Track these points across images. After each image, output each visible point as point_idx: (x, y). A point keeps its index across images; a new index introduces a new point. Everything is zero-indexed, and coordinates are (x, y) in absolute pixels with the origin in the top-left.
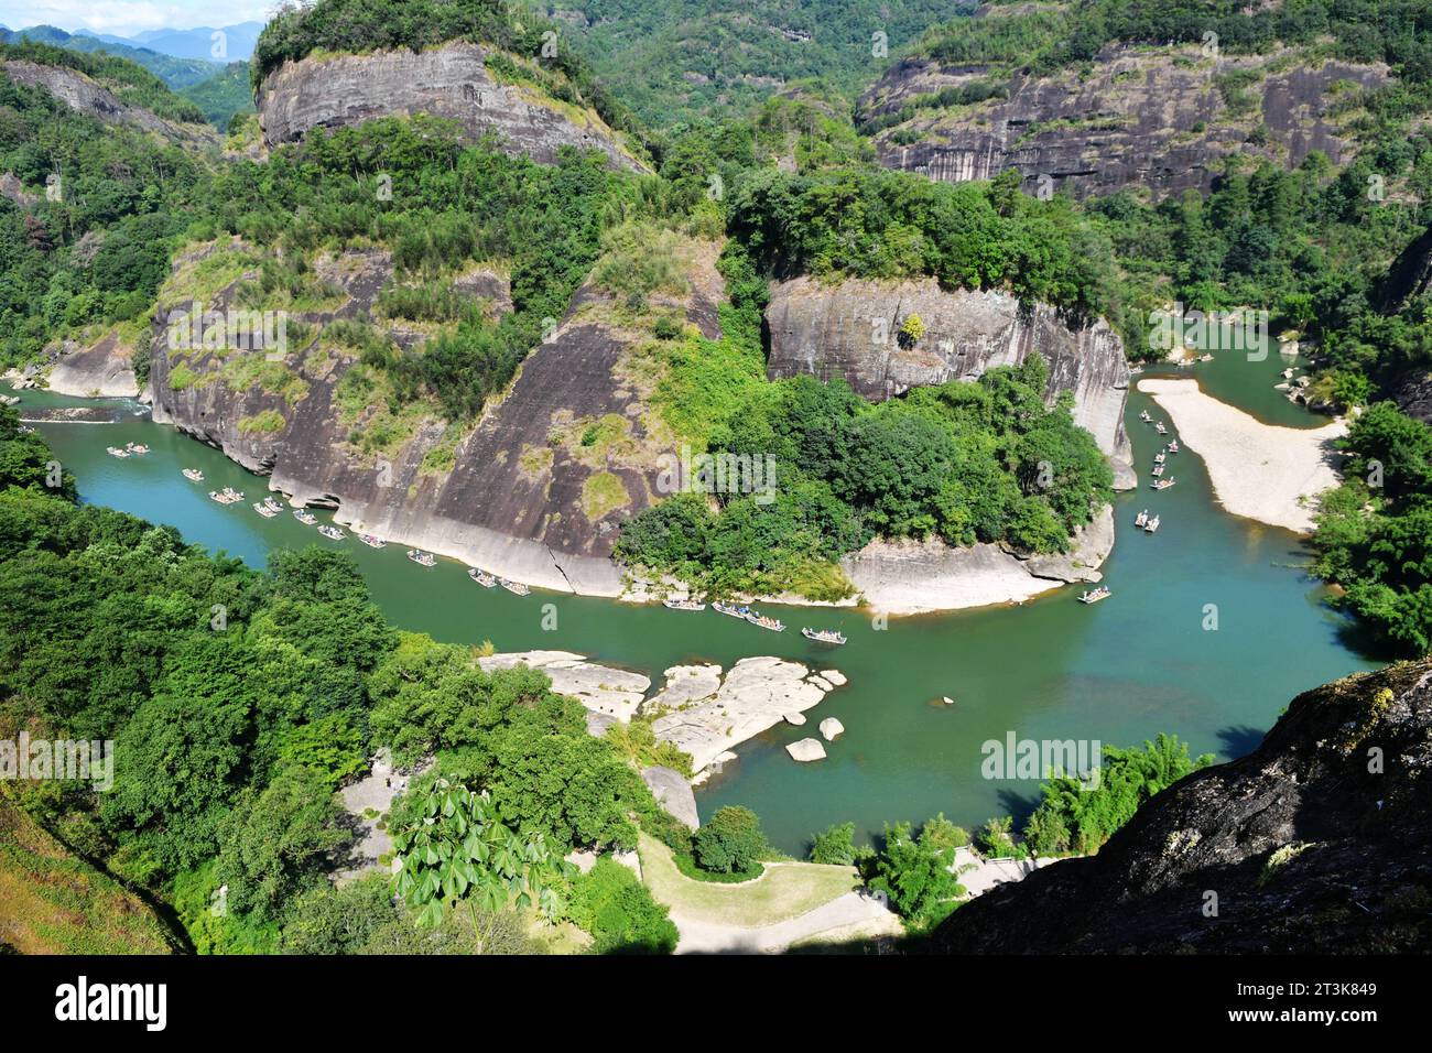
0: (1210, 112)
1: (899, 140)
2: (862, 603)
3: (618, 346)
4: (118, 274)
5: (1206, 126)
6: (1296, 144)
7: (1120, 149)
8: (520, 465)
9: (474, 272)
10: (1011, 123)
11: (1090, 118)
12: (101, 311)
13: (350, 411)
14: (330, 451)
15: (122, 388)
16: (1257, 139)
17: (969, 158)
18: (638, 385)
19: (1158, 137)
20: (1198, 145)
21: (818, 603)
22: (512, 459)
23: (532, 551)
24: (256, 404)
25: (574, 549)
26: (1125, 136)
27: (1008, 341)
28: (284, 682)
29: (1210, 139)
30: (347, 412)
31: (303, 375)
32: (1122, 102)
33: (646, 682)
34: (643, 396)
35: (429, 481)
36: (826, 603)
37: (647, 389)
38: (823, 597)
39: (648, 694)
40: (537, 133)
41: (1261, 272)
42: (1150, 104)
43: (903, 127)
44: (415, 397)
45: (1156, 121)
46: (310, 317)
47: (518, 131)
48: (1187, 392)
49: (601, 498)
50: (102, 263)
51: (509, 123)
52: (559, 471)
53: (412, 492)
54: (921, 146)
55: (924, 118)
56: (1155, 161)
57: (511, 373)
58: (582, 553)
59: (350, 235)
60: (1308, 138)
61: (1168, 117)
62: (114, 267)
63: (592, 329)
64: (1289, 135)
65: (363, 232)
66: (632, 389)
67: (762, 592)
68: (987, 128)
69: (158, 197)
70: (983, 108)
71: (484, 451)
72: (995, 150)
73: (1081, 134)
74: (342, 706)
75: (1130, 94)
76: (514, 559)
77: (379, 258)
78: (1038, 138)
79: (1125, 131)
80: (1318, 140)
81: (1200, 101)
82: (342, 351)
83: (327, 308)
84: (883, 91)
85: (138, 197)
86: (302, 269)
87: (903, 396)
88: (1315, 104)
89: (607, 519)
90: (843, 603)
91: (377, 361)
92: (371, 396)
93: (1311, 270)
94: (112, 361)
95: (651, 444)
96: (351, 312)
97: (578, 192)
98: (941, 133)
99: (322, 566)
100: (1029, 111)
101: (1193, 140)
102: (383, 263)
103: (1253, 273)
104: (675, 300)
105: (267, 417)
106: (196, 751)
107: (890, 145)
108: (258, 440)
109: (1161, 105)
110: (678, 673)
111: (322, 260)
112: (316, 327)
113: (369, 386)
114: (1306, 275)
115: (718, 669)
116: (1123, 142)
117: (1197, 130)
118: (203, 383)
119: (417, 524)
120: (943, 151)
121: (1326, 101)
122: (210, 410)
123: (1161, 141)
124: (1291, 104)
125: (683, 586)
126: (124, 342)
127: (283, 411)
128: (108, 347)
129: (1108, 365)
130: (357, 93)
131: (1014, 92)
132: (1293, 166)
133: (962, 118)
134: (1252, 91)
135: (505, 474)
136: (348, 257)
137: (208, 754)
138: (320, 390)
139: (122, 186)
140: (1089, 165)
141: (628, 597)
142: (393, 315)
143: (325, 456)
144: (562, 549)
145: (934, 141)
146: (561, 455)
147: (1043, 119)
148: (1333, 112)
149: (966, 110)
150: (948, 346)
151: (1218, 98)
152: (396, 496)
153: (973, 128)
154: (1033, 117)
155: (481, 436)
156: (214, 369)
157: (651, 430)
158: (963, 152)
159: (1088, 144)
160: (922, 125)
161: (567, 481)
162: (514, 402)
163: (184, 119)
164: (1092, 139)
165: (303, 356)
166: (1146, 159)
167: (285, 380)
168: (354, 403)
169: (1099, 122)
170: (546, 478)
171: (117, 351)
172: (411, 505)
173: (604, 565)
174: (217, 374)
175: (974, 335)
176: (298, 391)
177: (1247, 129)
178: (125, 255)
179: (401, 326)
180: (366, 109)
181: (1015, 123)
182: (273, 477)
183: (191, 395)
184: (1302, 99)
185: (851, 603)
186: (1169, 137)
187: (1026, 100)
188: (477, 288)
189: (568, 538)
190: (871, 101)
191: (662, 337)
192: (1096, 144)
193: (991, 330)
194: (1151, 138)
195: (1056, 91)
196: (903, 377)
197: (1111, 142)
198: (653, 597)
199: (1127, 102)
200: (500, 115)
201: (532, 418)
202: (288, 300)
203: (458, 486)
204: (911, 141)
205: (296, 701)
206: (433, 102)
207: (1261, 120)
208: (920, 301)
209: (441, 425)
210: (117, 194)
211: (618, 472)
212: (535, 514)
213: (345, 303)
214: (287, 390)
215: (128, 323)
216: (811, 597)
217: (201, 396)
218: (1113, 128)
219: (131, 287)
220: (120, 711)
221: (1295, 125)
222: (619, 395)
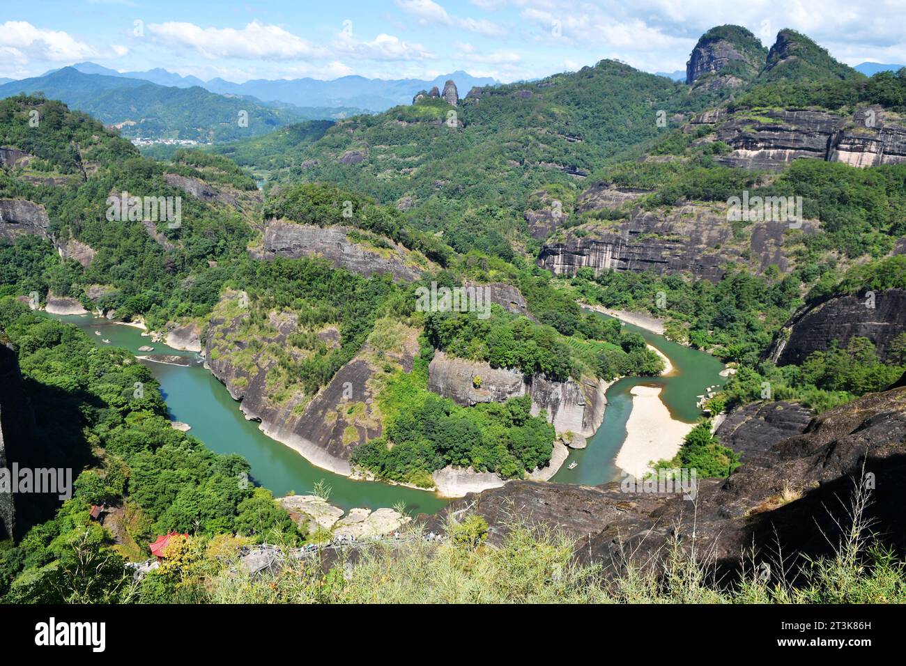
0: (725, 239)
1: (578, 235)
2: (436, 490)
3: (370, 372)
4: (199, 296)
5: (722, 246)
6: (765, 260)
7: (680, 252)
8: (326, 417)
9: (329, 328)
10: (630, 232)
11: (668, 235)
12: (191, 312)
13: (271, 384)
14: (261, 400)
15: (195, 348)
16: (745, 256)
17: (610, 247)
18: (373, 391)
19: (699, 249)
20: (716, 255)
21: (420, 488)
22: (324, 414)
23: (322, 453)
24: (239, 374)
25: (336, 455)
26: (683, 246)
27: (519, 387)
28: (210, 506)
29: (723, 253)
30: (269, 384)
31: (257, 364)
32: (683, 228)
33: (342, 512)
34: (374, 396)
35: (294, 418)
36: (423, 489)
37: (376, 393)
38: (423, 487)
39: (341, 517)
40: (366, 263)
41: (729, 329)
42: (697, 231)
43: (581, 227)
44: (295, 382)
45: (698, 241)
46: (264, 339)
47: (358, 263)
48: (651, 396)
49: (349, 437)
50: (194, 291)
51: (354, 260)
52: (338, 422)
53: (287, 422)
54: (587, 239)
55: (592, 223)
56: (696, 260)
57: (331, 377)
58: (339, 457)
59: (284, 306)
60: (772, 257)
61: (704, 239)
62: (198, 294)
63: (363, 362)
64: (762, 255)
65: (289, 306)
66: (371, 392)
67: (401, 481)
68: (619, 234)
69: (225, 245)
70: (618, 223)
71: (314, 410)
72: (622, 244)
73: (663, 242)
74: (227, 515)
75: (688, 225)
76: (316, 456)
77: (293, 317)
78: (643, 241)
79: (683, 244)
80: (776, 259)
81: (721, 232)
82: (272, 356)
83: (271, 336)
84: (588, 196)
85: (216, 246)
86: (265, 317)
87: (474, 406)
88: (778, 239)
89: (350, 445)
90: (430, 489)
91: (284, 365)
92: (279, 379)
93: (753, 330)
94: (193, 335)
95: (372, 417)
96: (278, 340)
97: (376, 294)
98: (597, 234)
99: (234, 463)
100: (640, 227)
101: (714, 253)
102: (294, 319)
103: (724, 328)
104: (396, 355)
105: (243, 379)
106: (180, 525)
107: (573, 236)
108: (238, 389)
109: (702, 232)
110: (355, 511)
111: (273, 313)
112: (266, 344)
113: (279, 375)
114: (750, 332)
115: (370, 511)
116: (682, 249)
117: (717, 247)
118: (222, 358)
119: (287, 435)
120: (597, 243)
121: (784, 238)
122: (223, 371)
123: (700, 251)
124: (766, 239)
125: (373, 475)
126: (197, 326)
127: (248, 378)
128: (190, 329)
129: (574, 395)
130: (297, 239)
131: (633, 217)
132: (761, 271)
133: (607, 227)
134: (747, 230)
135: (320, 420)
136: (283, 314)
137: (184, 526)
138: (262, 372)
139: (209, 241)
140: (665, 258)
141: (352, 477)
142: (294, 345)
143: (259, 401)
144: (333, 455)
145: (593, 237)
146: (340, 416)
147: (646, 232)
148: (788, 244)
149: (610, 223)
150: (493, 388)
151: (730, 232)
152: (282, 423)
153: (612, 233)
154: (641, 230)
155: (315, 403)
156: (227, 353)
157: (373, 411)
158: (606, 244)
159: (666, 248)
160: (589, 227)
161: (340, 427)
162: (329, 390)
163: (247, 189)
164: (667, 245)
165: (259, 356)
166: (692, 259)
167: (250, 366)
168: (273, 381)
169: (671, 238)
170: (333, 424)
171: (194, 330)
172: (286, 427)
173: (346, 463)
174: (228, 356)
175: (503, 385)
176: (254, 371)
177: (741, 250)
178: (203, 288)
179: (296, 350)
180: (300, 246)
181: (634, 232)
182: (241, 405)
183: (218, 363)
184: (772, 236)
185: (432, 490)
186: (704, 249)
187: (639, 221)
188: (327, 335)
189: (335, 451)
190: (582, 200)
191: (386, 371)
192: (670, 248)
193: (511, 383)
194: (695, 249)
195: (654, 219)
196: (474, 399)
197: (676, 248)
198: (361, 478)
199: (686, 229)
200: (352, 256)
201: (334, 398)
202: (257, 330)
203: (304, 422)
204: (583, 236)
205: (212, 512)
206: (325, 248)
207: (749, 245)
208: (481, 370)
209: (302, 395)
210: (207, 245)
211: (357, 427)
212: (327, 438)
213: (278, 335)
214: (251, 370)
215: (201, 318)
216: (418, 486)
217: (221, 364)
218: (677, 241)
219: (204, 302)
220: (163, 508)
221: (766, 250)
222: (366, 394)
